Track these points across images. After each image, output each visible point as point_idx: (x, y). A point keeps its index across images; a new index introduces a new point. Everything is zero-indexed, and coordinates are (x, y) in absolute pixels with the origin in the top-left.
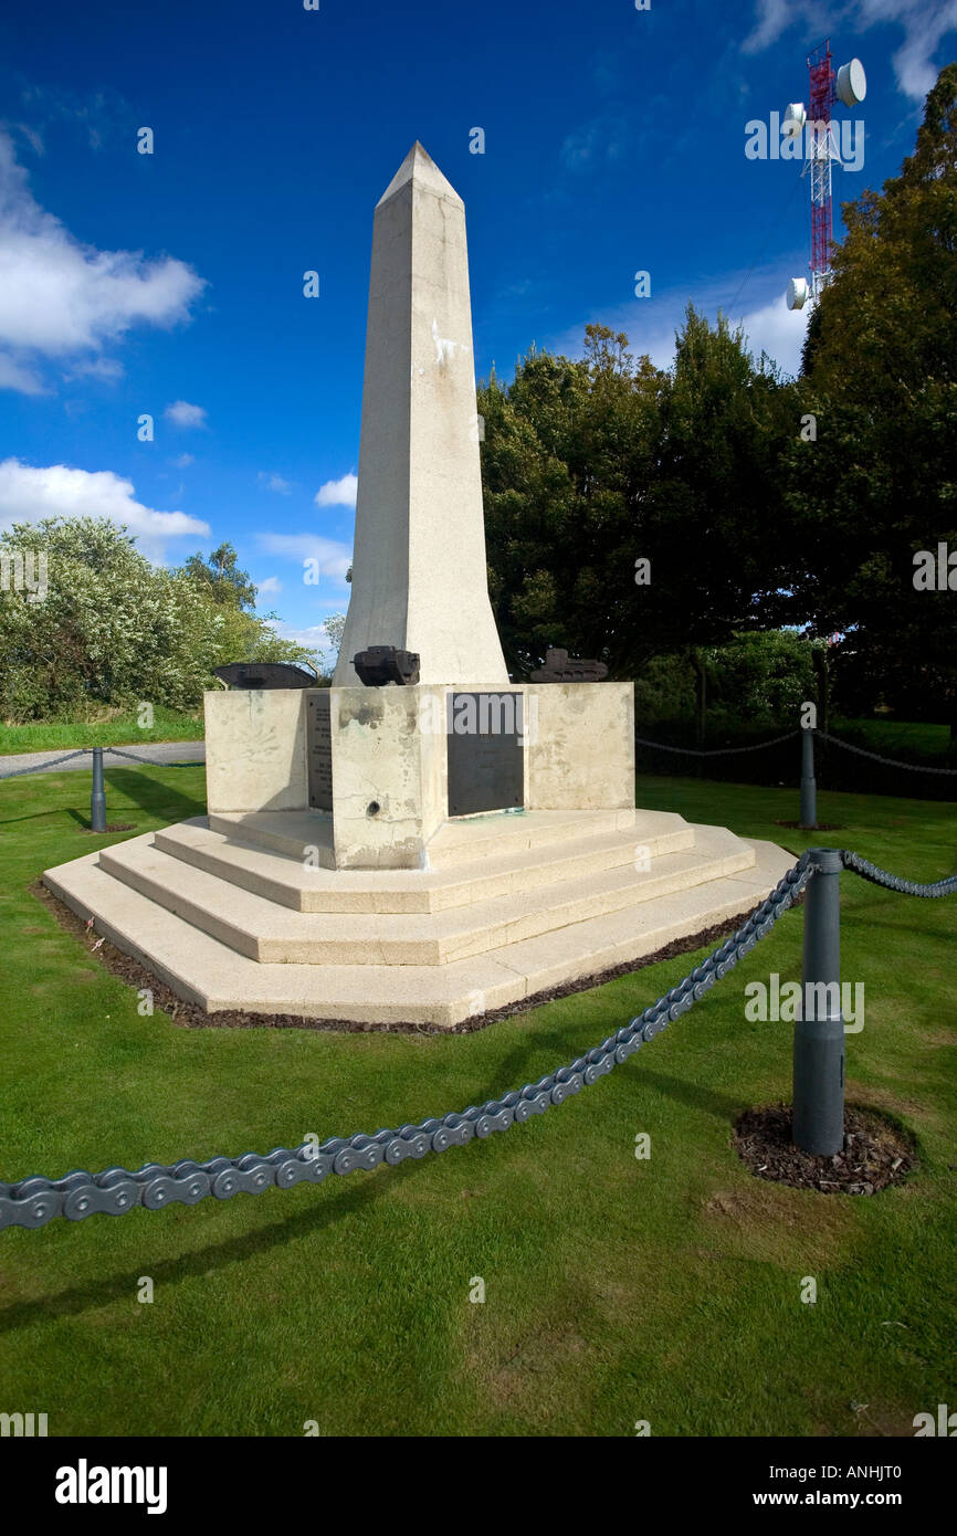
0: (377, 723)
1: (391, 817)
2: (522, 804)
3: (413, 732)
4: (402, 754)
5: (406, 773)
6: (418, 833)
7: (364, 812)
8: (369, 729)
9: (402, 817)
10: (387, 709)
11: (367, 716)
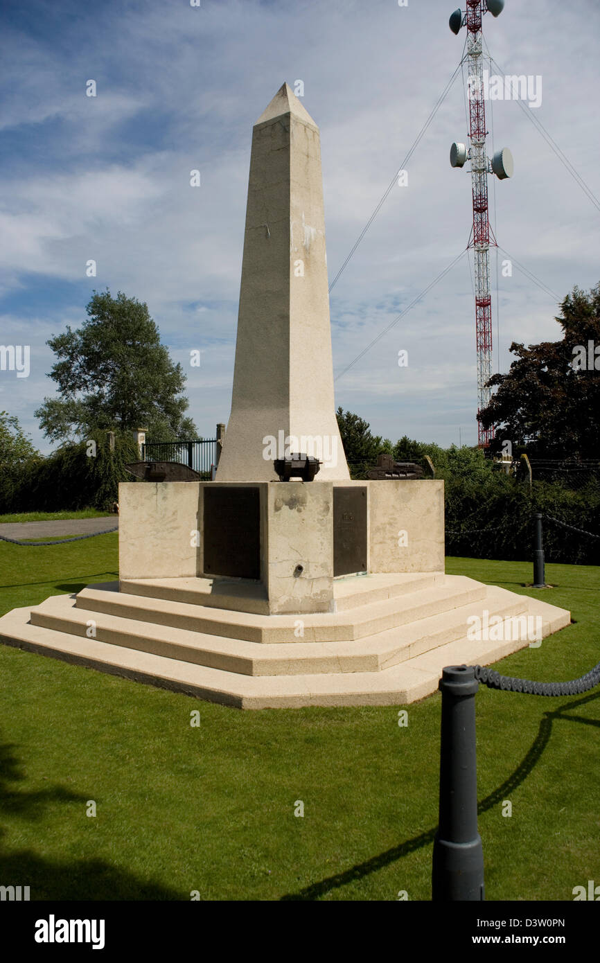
0: (302, 508)
1: (310, 576)
2: (366, 570)
3: (327, 515)
4: (319, 530)
5: (322, 543)
6: (329, 587)
7: (292, 572)
8: (296, 513)
9: (318, 576)
10: (309, 498)
11: (293, 503)
